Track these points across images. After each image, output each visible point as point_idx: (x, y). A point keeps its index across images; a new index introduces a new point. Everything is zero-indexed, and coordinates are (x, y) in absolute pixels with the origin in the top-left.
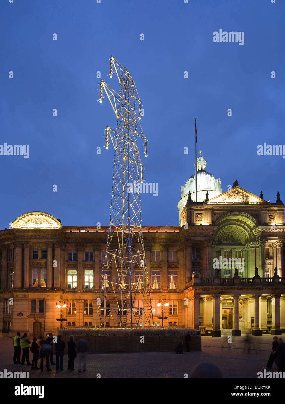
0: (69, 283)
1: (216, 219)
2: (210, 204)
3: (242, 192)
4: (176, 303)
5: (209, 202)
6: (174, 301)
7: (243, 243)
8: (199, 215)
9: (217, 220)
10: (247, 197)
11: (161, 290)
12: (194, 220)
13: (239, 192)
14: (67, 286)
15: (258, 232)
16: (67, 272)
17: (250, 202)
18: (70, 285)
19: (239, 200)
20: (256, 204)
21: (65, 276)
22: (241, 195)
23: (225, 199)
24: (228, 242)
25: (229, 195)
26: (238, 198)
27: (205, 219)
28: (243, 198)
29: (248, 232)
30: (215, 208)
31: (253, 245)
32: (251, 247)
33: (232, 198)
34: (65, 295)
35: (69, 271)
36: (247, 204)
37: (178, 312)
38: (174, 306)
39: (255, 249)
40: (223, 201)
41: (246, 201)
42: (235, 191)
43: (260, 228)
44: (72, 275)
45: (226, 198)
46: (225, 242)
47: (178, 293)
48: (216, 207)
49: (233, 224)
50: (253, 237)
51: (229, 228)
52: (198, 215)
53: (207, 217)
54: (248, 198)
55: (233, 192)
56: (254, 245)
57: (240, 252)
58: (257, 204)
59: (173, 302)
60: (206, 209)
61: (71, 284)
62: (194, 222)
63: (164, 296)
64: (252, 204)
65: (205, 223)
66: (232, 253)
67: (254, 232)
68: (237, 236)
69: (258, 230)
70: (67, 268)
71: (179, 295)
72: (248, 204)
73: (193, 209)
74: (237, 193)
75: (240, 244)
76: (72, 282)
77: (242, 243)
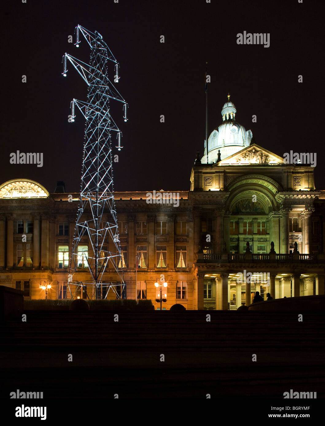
0: (60, 262)
1: (228, 184)
2: (222, 166)
3: (261, 151)
4: (186, 285)
5: (220, 164)
6: (182, 282)
7: (267, 212)
8: (209, 179)
9: (230, 185)
10: (267, 156)
11: (167, 269)
12: (203, 184)
13: (256, 151)
14: (57, 265)
15: (281, 199)
16: (57, 248)
17: (270, 163)
18: (61, 264)
19: (257, 160)
20: (277, 164)
21: (54, 253)
22: (259, 155)
23: (239, 160)
24: (248, 210)
25: (244, 155)
26: (255, 158)
27: (216, 184)
28: (262, 159)
29: (270, 198)
30: (227, 171)
31: (276, 215)
32: (274, 217)
33: (248, 158)
34: (55, 276)
35: (60, 247)
36: (266, 165)
37: (188, 296)
38: (184, 288)
39: (279, 220)
40: (238, 161)
41: (265, 162)
42: (252, 150)
43: (281, 194)
44: (64, 252)
45: (242, 159)
46: (245, 211)
47: (187, 273)
48: (229, 169)
49: (252, 189)
50: (276, 205)
51: (248, 194)
52: (207, 179)
53: (217, 181)
54: (268, 158)
55: (249, 151)
56: (278, 215)
57: (263, 223)
58: (279, 165)
59: (181, 284)
60: (216, 172)
61: (62, 262)
62: (203, 188)
63: (170, 276)
64: (273, 165)
65: (216, 188)
66: (253, 223)
67: (277, 199)
68: (259, 204)
69: (280, 196)
70: (57, 243)
71: (189, 275)
72: (268, 165)
73: (201, 172)
74: (254, 153)
75: (263, 213)
76: (64, 260)
77: (265, 212)
